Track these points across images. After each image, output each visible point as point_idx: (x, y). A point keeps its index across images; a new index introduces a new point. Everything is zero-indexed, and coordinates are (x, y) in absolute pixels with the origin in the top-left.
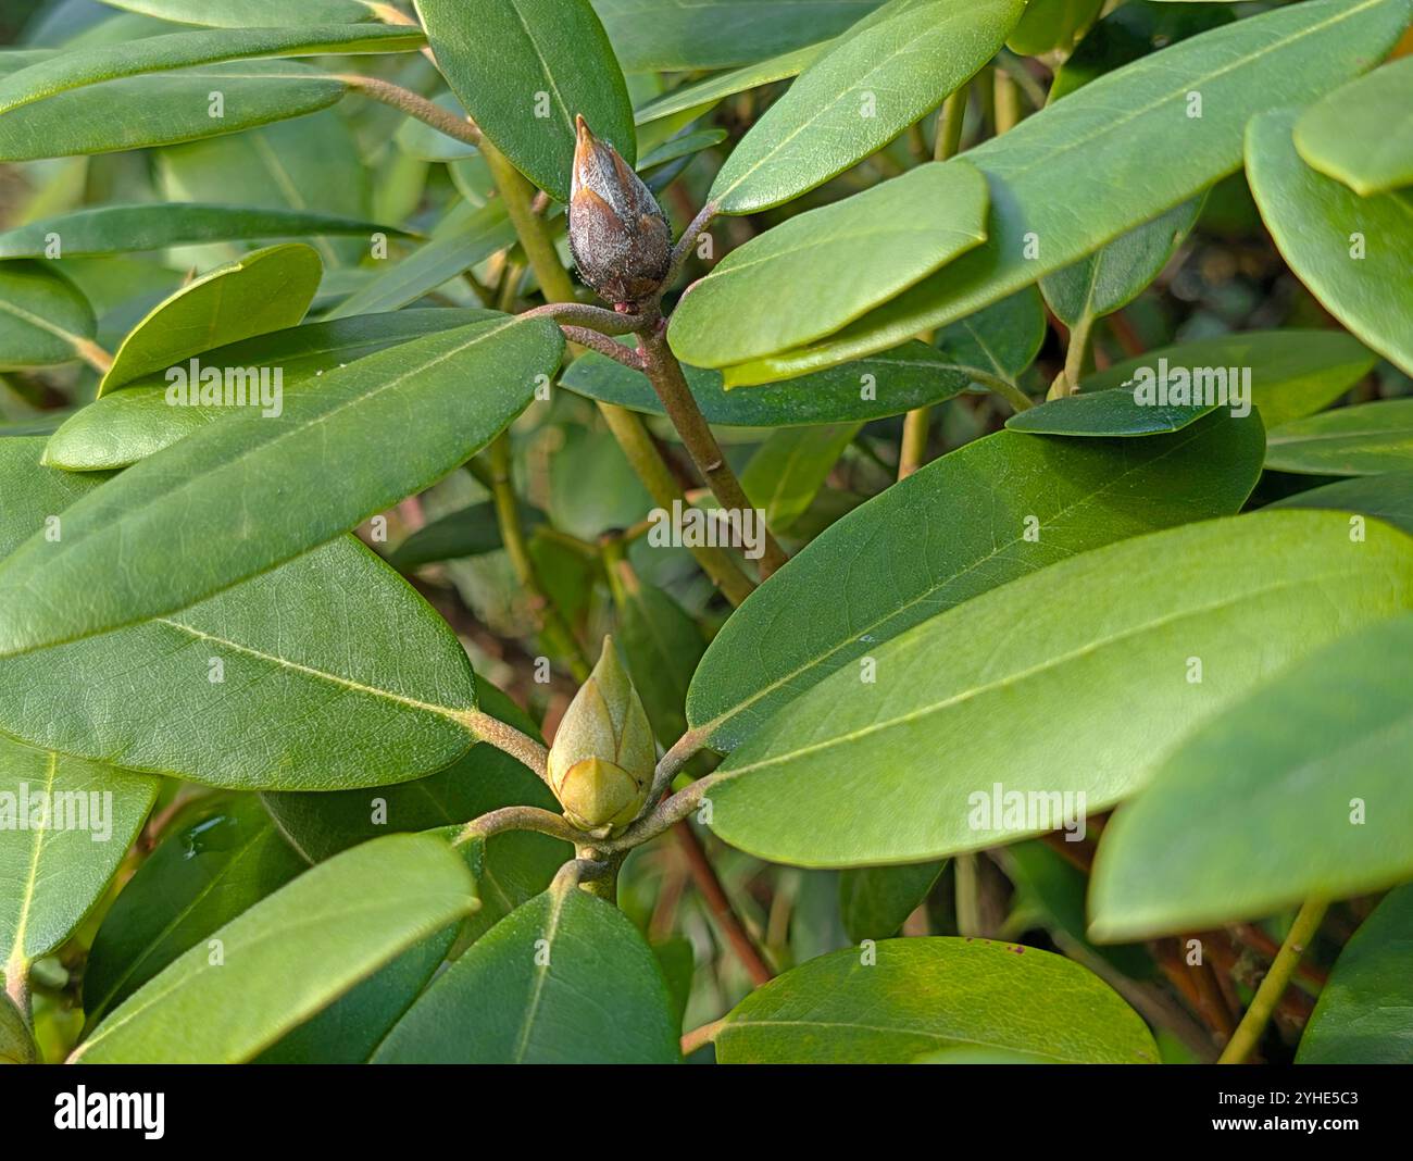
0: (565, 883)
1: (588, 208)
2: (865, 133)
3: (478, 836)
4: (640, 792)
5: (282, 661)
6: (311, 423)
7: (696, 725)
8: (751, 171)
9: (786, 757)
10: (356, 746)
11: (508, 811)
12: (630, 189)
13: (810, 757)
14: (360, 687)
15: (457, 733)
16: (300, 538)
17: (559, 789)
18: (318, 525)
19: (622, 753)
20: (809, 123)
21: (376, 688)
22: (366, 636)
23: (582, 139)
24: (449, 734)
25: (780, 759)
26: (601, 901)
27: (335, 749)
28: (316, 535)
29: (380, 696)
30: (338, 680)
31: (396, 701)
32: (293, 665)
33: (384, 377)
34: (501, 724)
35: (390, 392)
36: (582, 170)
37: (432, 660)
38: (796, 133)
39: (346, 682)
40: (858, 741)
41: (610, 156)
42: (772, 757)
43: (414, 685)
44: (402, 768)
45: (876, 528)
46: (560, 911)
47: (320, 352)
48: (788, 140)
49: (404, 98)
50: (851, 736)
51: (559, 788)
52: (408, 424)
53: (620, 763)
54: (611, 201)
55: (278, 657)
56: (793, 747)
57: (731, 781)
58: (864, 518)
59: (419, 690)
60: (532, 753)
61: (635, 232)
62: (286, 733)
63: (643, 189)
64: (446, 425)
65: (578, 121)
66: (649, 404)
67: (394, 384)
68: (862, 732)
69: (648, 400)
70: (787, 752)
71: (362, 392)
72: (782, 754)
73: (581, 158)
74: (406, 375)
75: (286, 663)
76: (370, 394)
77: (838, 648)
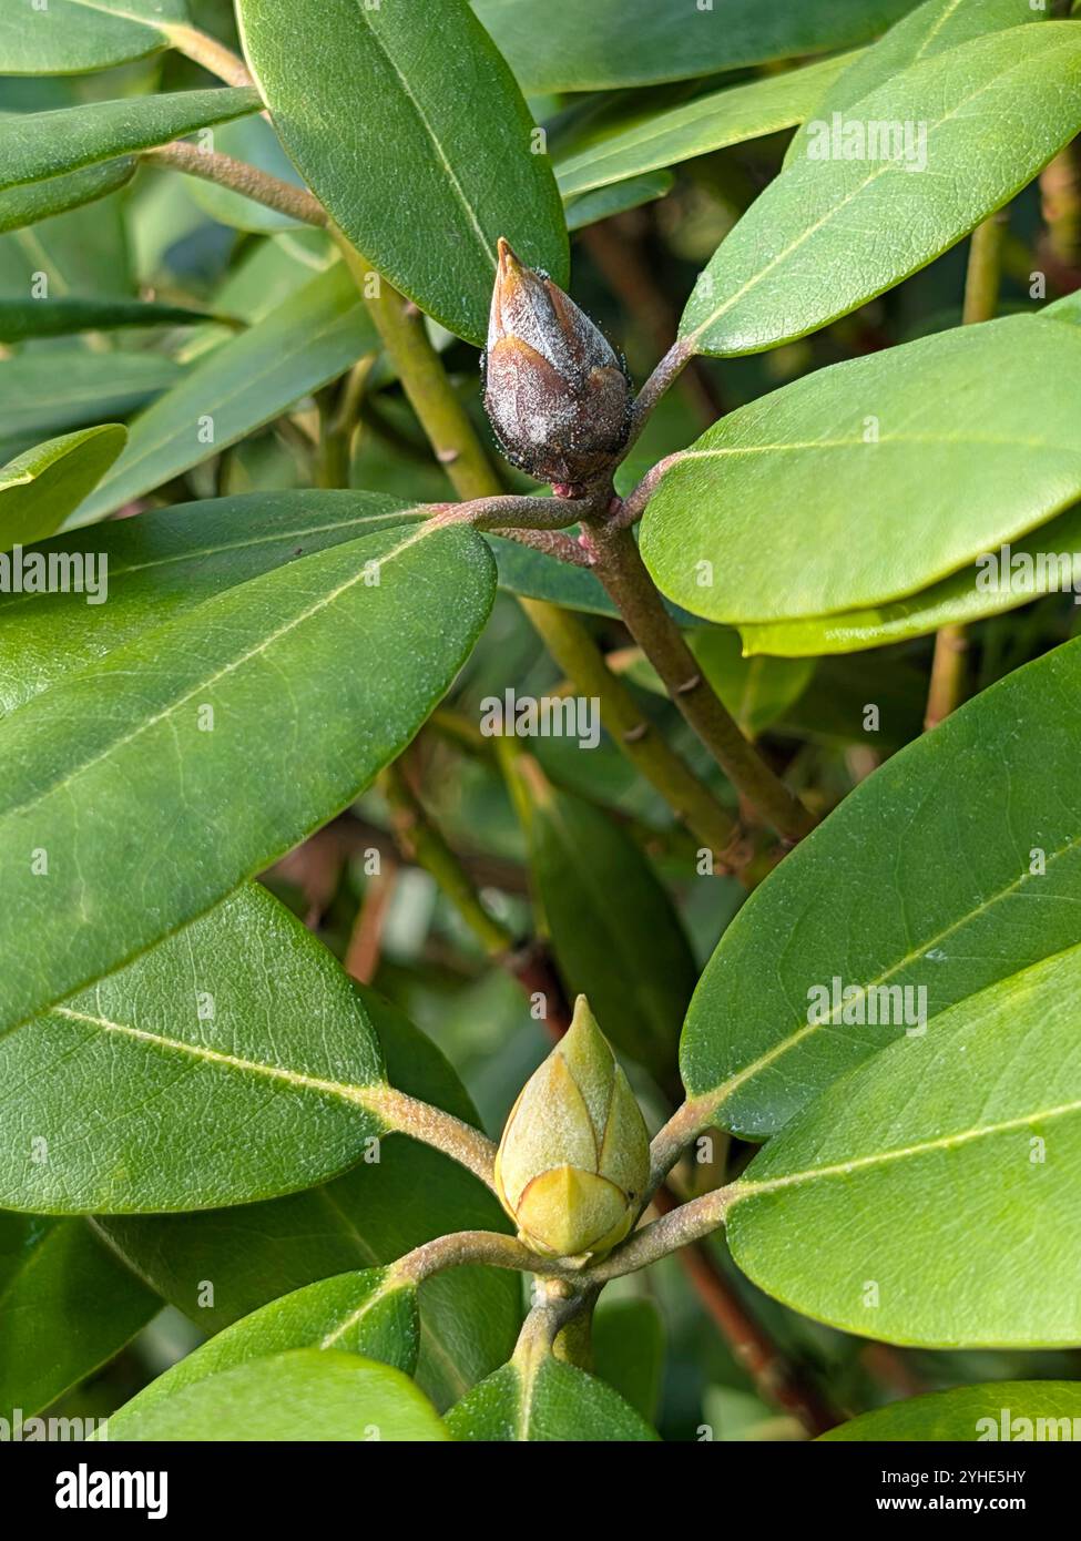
0: (534, 1349)
1: (516, 364)
2: (909, 239)
3: (407, 1288)
4: (630, 1208)
5: (104, 1022)
6: (153, 721)
7: (697, 1093)
8: (741, 292)
9: (847, 1167)
10: (218, 1146)
11: (445, 1244)
12: (574, 334)
13: (885, 1170)
14: (217, 1057)
15: (360, 1121)
16: (161, 914)
17: (515, 1209)
18: (184, 891)
19: (605, 1159)
20: (822, 222)
21: (240, 1057)
22: (221, 980)
23: (505, 270)
24: (348, 1122)
25: (839, 1169)
26: (589, 1378)
27: (189, 1152)
28: (182, 907)
29: (247, 1070)
30: (186, 1047)
31: (269, 1076)
32: (120, 1028)
33: (245, 636)
34: (422, 1105)
35: (257, 660)
36: (506, 313)
37: (316, 1012)
38: (805, 236)
39: (196, 1050)
40: (956, 1151)
41: (546, 290)
42: (824, 1165)
43: (294, 1050)
44: (285, 1175)
45: (934, 781)
46: (534, 1395)
47: (133, 568)
48: (793, 246)
49: (220, 166)
50: (944, 1143)
51: (514, 1206)
52: (293, 722)
53: (603, 1172)
54: (549, 353)
55: (98, 1016)
56: (856, 1151)
57: (765, 1200)
58: (918, 765)
59: (304, 1057)
60: (466, 1144)
61: (583, 393)
62: (118, 1130)
63: (591, 331)
64: (348, 720)
65: (500, 246)
66: (592, 599)
67: (262, 648)
68: (961, 1138)
69: (591, 594)
70: (848, 1159)
71: (218, 664)
72: (841, 1161)
73: (504, 296)
74: (278, 633)
75: (110, 1026)
76: (230, 667)
77: (895, 969)
